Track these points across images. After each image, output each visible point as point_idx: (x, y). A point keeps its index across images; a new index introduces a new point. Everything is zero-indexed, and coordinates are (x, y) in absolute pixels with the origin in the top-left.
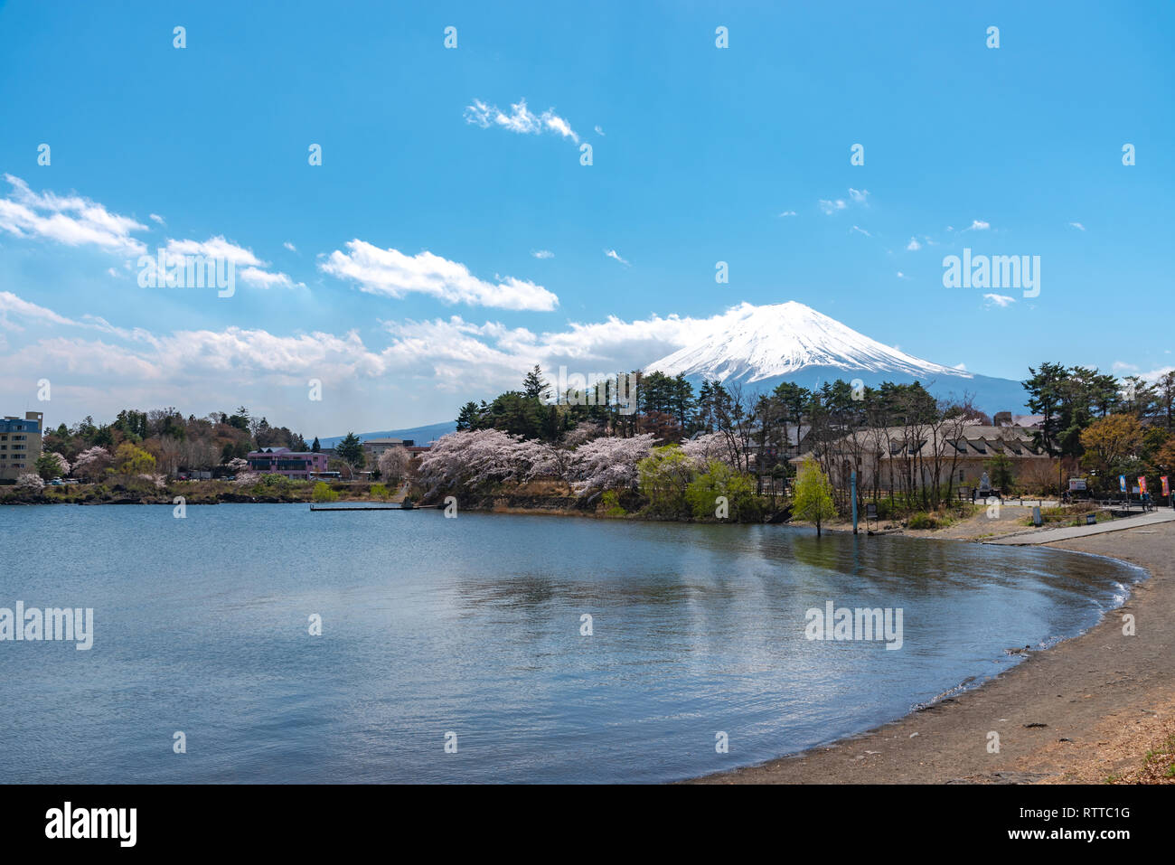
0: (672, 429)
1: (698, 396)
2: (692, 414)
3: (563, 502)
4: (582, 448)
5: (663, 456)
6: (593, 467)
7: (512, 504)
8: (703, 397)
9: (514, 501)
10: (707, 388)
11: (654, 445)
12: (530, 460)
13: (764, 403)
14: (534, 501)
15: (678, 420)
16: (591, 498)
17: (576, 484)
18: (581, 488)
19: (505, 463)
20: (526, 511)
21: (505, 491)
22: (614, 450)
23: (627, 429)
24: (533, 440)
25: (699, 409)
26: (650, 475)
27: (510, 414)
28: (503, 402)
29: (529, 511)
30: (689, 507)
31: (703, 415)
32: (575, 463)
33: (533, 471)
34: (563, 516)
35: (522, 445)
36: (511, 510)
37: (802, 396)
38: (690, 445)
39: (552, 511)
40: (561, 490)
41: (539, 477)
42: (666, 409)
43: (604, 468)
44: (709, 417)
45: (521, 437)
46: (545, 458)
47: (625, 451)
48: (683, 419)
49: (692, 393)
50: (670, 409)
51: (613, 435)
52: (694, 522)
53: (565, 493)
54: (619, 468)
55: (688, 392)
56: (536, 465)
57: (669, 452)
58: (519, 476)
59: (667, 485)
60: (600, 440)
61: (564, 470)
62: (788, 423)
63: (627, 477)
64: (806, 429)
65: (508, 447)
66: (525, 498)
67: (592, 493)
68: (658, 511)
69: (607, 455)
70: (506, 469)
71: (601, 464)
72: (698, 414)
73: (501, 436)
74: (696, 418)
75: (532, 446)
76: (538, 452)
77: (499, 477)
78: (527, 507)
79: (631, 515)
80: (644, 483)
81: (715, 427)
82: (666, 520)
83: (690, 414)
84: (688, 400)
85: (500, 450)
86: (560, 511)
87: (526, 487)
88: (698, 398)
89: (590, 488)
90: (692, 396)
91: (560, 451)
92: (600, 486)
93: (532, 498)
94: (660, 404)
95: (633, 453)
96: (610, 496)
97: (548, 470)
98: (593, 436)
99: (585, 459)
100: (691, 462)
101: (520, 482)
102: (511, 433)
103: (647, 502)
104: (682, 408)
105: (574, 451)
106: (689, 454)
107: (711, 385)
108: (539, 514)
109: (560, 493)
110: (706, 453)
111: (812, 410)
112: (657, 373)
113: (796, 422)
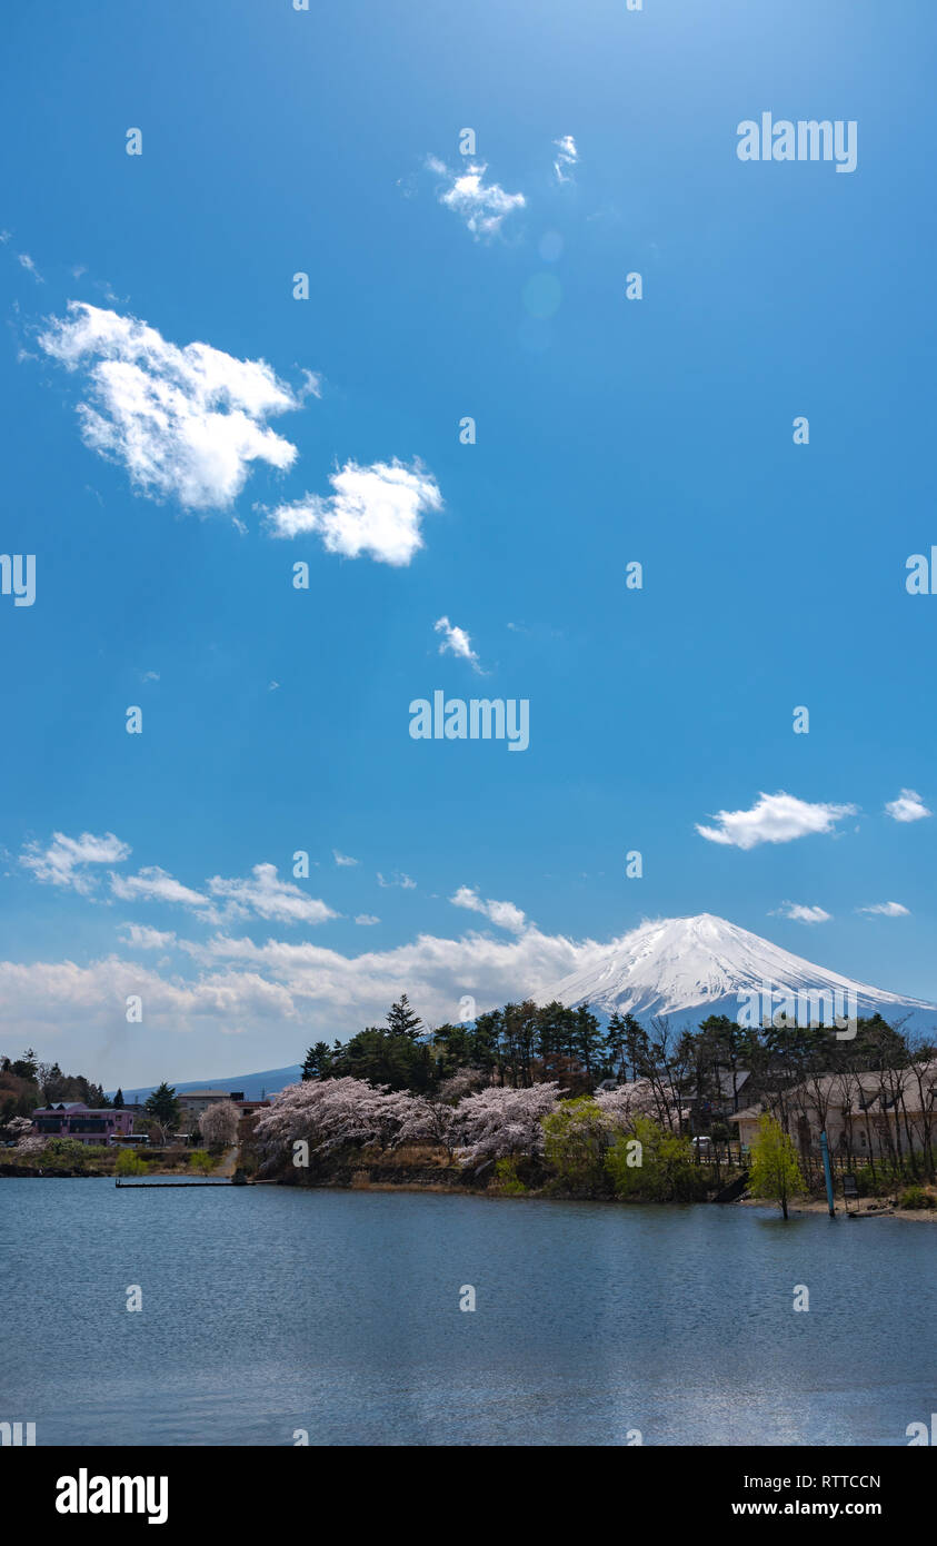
0: (575, 1077)
1: (606, 1033)
2: (600, 1057)
3: (443, 1175)
4: (466, 1102)
5: (572, 1111)
6: (482, 1126)
7: (375, 1179)
8: (612, 1035)
9: (377, 1174)
10: (615, 1022)
11: (559, 1098)
12: (399, 1118)
13: (687, 1042)
14: (405, 1173)
15: (582, 1064)
16: (479, 1169)
17: (458, 1150)
18: (465, 1155)
19: (366, 1122)
20: (393, 1187)
21: (366, 1160)
22: (508, 1103)
23: (518, 1077)
24: (402, 1092)
25: (609, 1051)
26: (556, 1137)
27: (371, 1057)
28: (362, 1042)
29: (399, 1186)
30: (609, 1181)
31: (614, 1057)
32: (457, 1122)
33: (403, 1133)
34: (445, 1193)
35: (388, 1098)
36: (374, 1186)
37: (736, 1033)
38: (604, 1098)
39: (428, 1187)
40: (439, 1158)
41: (411, 1141)
42: (566, 1051)
43: (495, 1129)
44: (621, 1061)
45: (386, 1087)
46: (418, 1116)
47: (522, 1106)
48: (589, 1063)
49: (598, 1029)
50: (571, 1050)
51: (501, 1085)
52: (617, 1200)
53: (445, 1162)
54: (515, 1128)
55: (594, 1028)
56: (407, 1125)
57: (581, 1106)
58: (384, 1139)
59: (578, 1151)
60: (487, 1091)
61: (443, 1131)
62: (720, 1068)
63: (525, 1140)
64: (743, 1076)
65: (370, 1101)
66: (393, 1170)
67: (478, 1163)
68: (568, 1186)
69: (499, 1110)
70: (367, 1130)
71: (491, 1124)
72: (608, 1057)
73: (362, 1086)
74: (605, 1062)
75: (401, 1100)
76: (409, 1108)
77: (358, 1141)
78: (395, 1182)
79: (532, 1192)
80: (548, 1149)
81: (629, 1073)
82: (579, 1199)
83: (597, 1057)
84: (594, 1038)
85: (360, 1105)
86: (438, 1187)
87: (393, 1155)
88: (606, 1036)
89: (478, 1155)
90: (598, 1034)
91: (438, 1106)
92: (490, 1153)
93: (401, 1169)
94: (559, 1044)
95: (532, 1109)
96: (504, 1165)
97: (421, 1131)
98: (479, 1087)
99: (470, 1116)
100: (610, 1119)
101: (384, 1148)
102: (373, 1084)
103: (552, 1174)
104: (588, 1050)
105: (456, 1105)
106: (605, 1108)
107: (621, 1020)
108: (411, 1190)
109: (438, 1163)
110: (626, 1108)
111: (749, 1050)
112: (554, 1004)
113: (731, 1067)
